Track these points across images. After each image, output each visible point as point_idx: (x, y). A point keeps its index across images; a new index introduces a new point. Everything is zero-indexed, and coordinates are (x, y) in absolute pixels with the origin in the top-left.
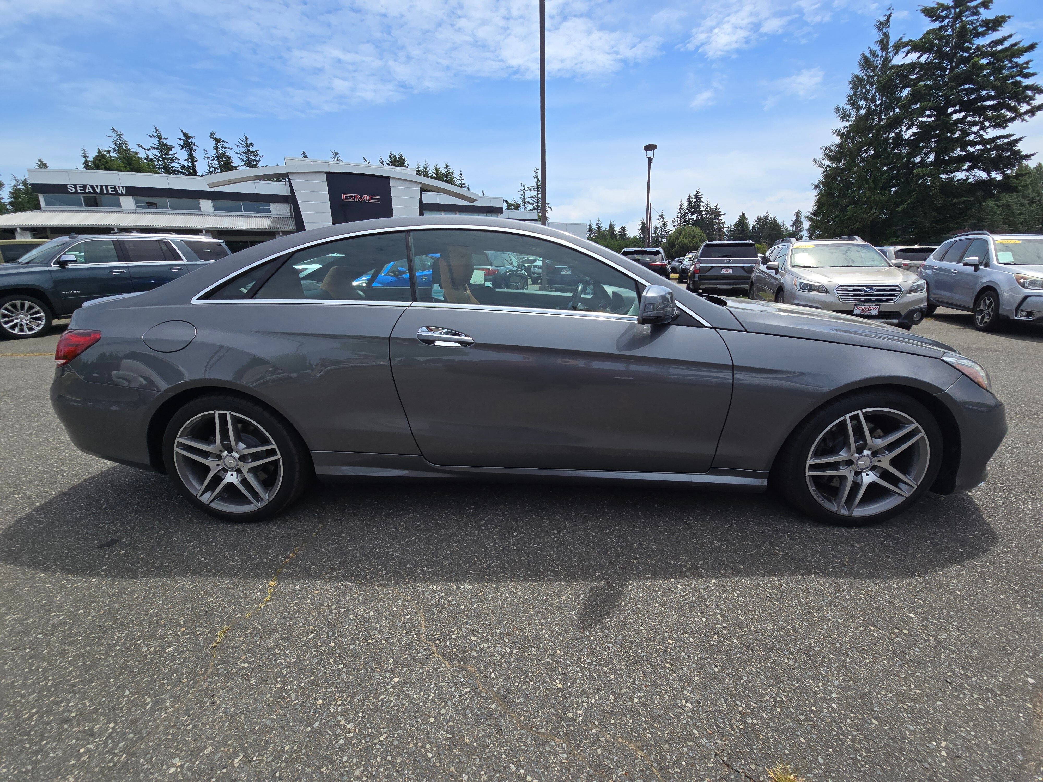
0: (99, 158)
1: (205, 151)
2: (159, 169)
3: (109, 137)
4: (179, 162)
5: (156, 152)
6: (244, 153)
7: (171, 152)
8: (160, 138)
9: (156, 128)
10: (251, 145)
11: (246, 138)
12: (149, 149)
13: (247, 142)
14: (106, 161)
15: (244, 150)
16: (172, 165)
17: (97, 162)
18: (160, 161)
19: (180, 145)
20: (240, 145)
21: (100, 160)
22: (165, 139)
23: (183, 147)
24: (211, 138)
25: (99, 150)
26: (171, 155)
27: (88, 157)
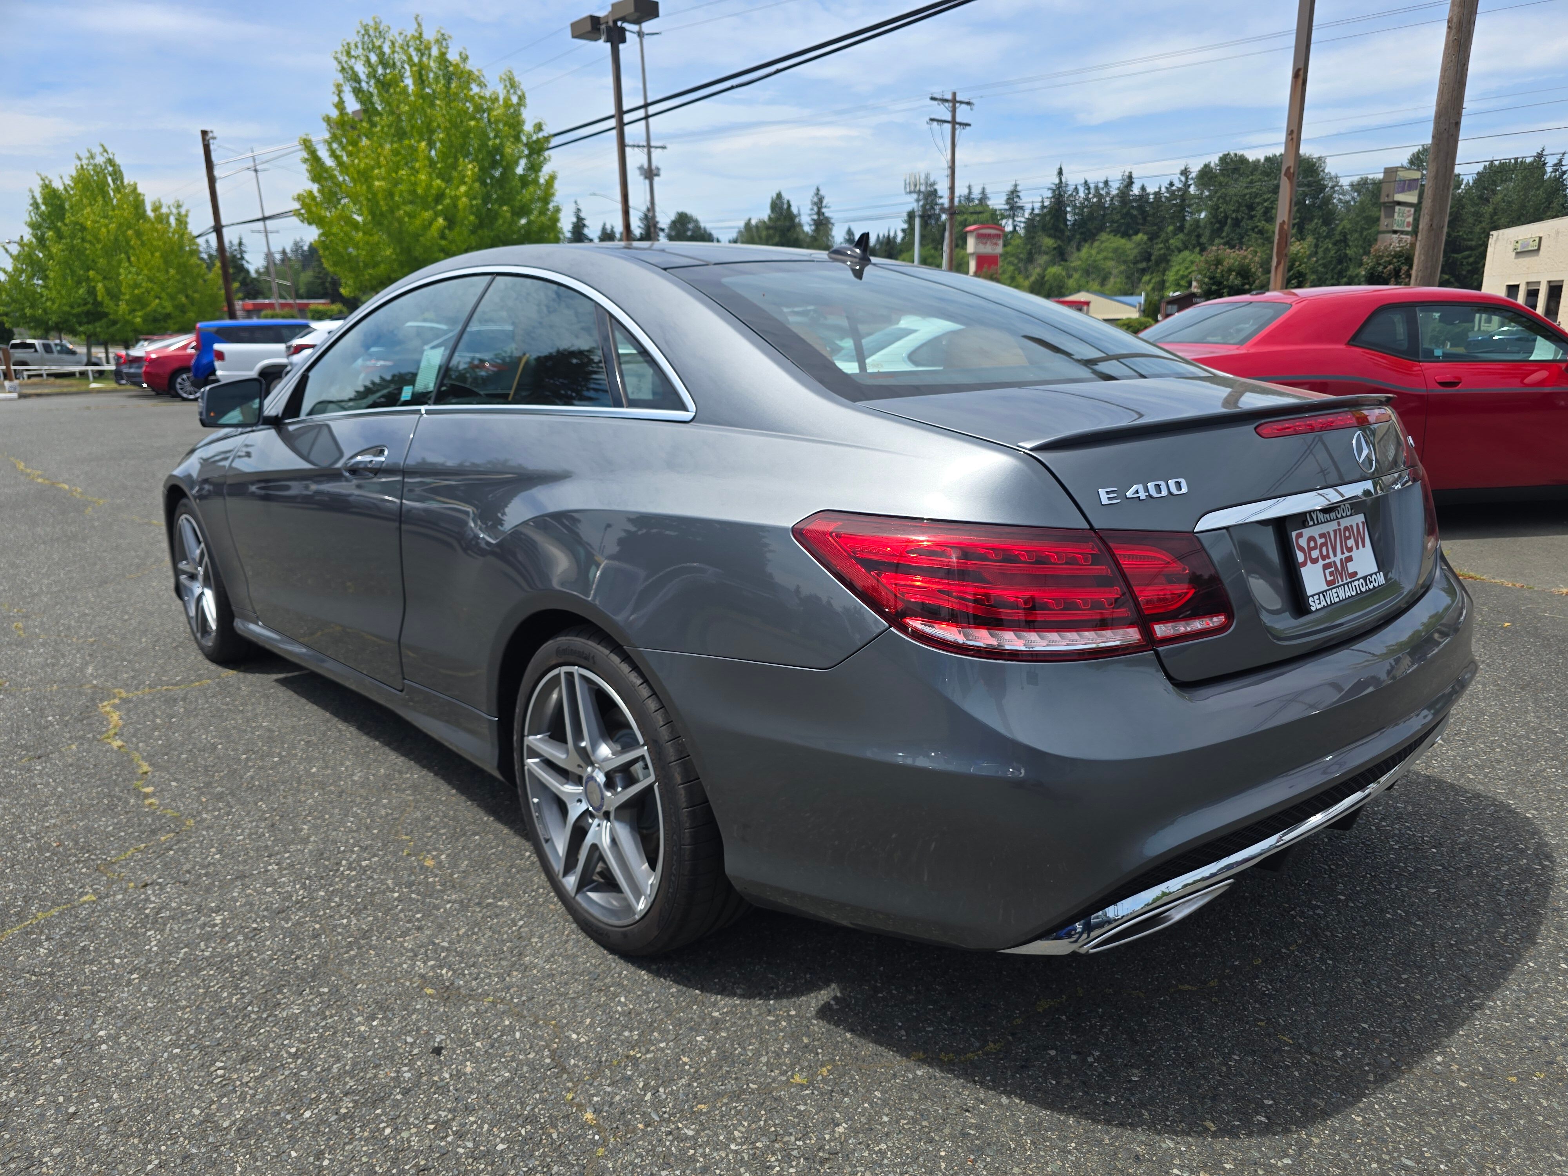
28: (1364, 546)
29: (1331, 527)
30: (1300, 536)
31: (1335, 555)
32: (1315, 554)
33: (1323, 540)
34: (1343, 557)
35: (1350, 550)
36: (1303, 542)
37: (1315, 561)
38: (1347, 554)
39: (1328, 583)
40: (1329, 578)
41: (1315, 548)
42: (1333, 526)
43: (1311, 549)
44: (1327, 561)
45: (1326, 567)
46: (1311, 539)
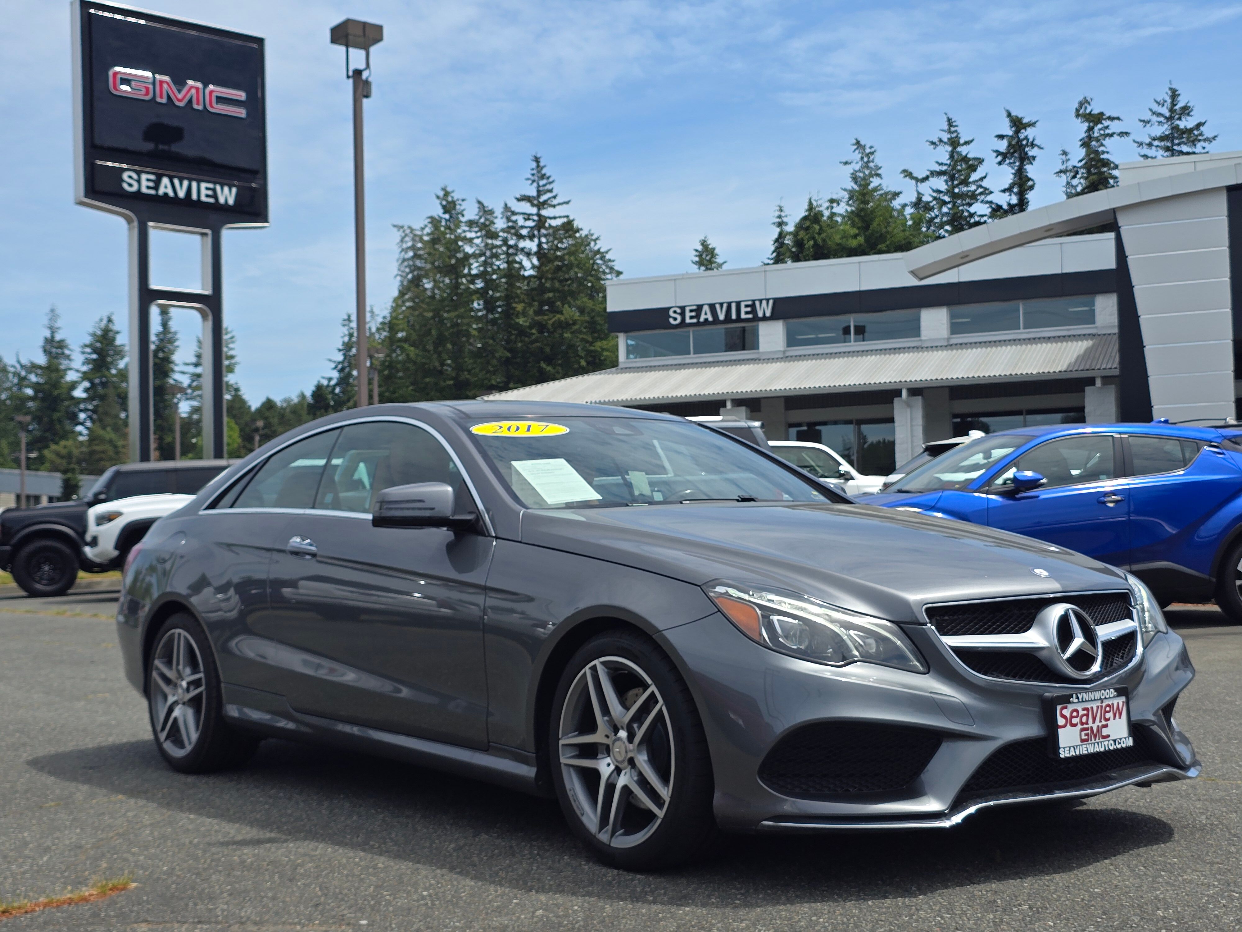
0: (808, 223)
1: (1065, 153)
2: (941, 226)
3: (846, 163)
4: (989, 198)
5: (941, 183)
6: (1161, 139)
7: (974, 177)
8: (954, 143)
9: (949, 120)
10: (1186, 111)
11: (1174, 95)
12: (927, 178)
13: (1173, 104)
14: (821, 229)
15: (1164, 129)
16: (972, 209)
17: (802, 234)
18: (945, 203)
19: (998, 153)
20: (1155, 119)
21: (807, 229)
22: (967, 143)
23: (1004, 156)
24: (1078, 116)
25: (810, 203)
26: (974, 182)
27: (786, 224)
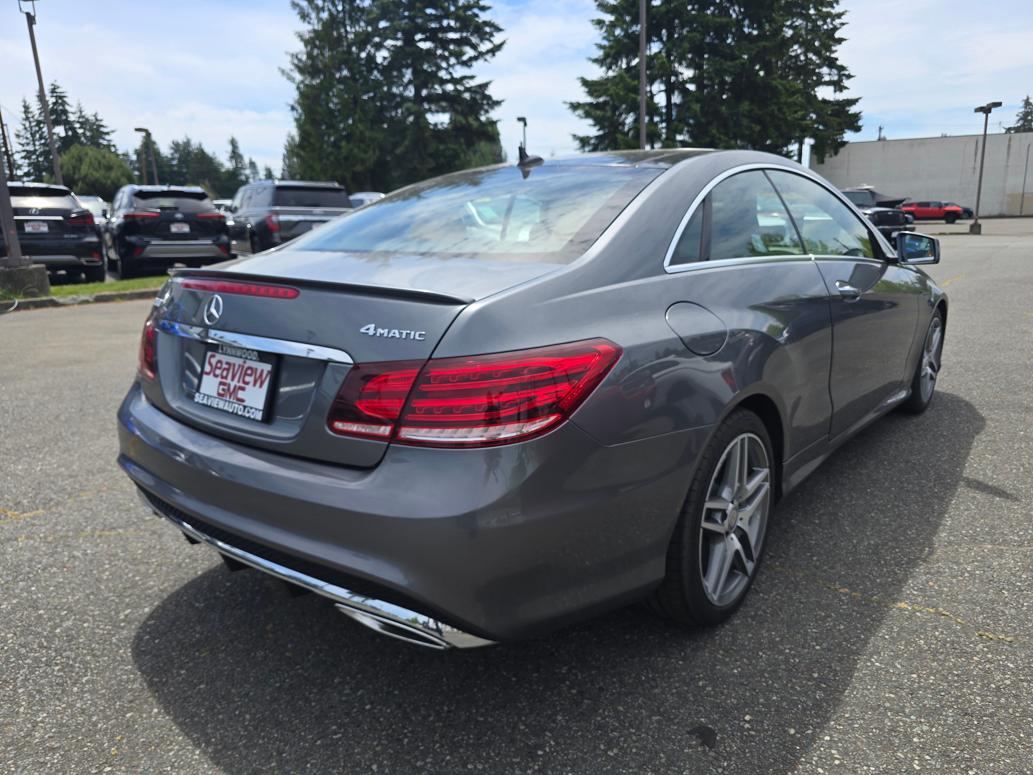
28: (261, 386)
29: (238, 362)
30: (213, 356)
31: (233, 379)
32: (218, 372)
33: (227, 366)
34: (238, 385)
35: (247, 383)
36: (214, 361)
37: (216, 376)
38: (241, 384)
39: (219, 394)
40: (221, 392)
41: (220, 368)
42: (240, 361)
43: (216, 368)
44: (224, 380)
45: (221, 383)
46: (220, 362)
